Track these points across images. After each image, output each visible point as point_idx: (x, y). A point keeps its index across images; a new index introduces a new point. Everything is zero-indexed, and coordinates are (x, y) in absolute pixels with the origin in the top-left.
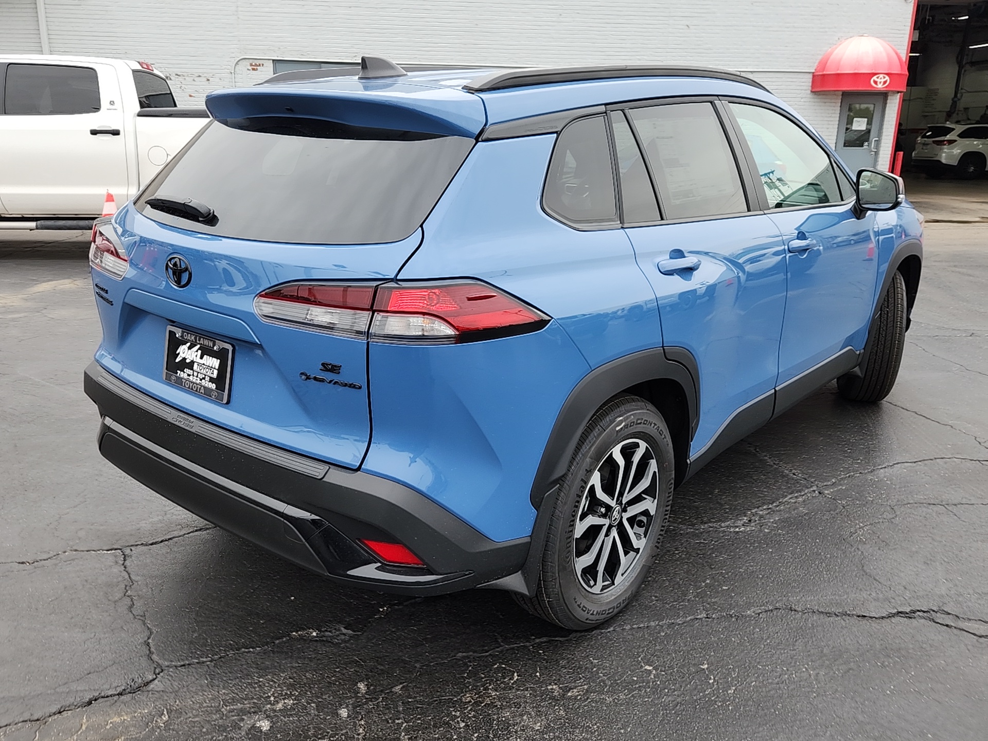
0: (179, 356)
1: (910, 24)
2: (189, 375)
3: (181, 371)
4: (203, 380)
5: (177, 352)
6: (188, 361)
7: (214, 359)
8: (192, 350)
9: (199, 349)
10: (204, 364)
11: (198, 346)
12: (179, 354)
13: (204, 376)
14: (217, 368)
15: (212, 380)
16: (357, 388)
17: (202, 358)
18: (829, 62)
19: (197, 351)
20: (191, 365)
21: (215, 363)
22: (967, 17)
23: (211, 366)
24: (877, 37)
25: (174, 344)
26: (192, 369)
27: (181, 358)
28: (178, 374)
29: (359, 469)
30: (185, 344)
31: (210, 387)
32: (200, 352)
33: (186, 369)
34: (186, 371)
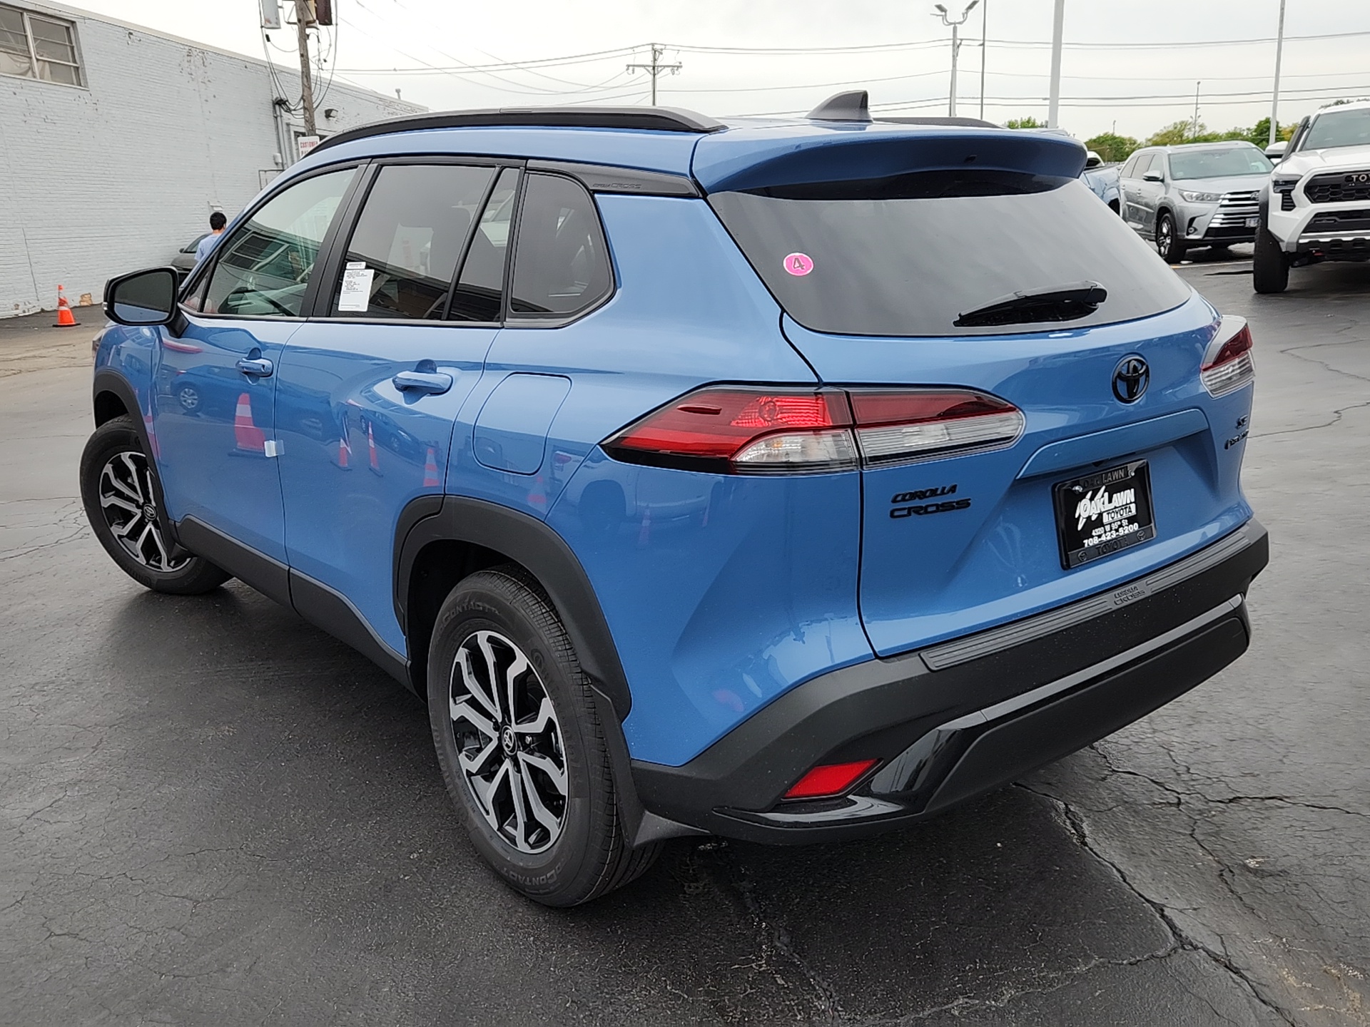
0: (1081, 519)
2: (1100, 536)
3: (1088, 539)
4: (1121, 529)
5: (1077, 516)
6: (1094, 518)
7: (1126, 492)
8: (1095, 499)
10: (1116, 508)
11: (1104, 488)
12: (1080, 516)
13: (1119, 523)
14: (1133, 500)
15: (1131, 520)
17: (1110, 501)
19: (1103, 496)
20: (1099, 522)
21: (1129, 495)
23: (1125, 503)
25: (1069, 507)
26: (1103, 525)
27: (1085, 520)
28: (1086, 545)
30: (1084, 498)
31: (1131, 531)
32: (1106, 495)
33: (1094, 531)
34: (1094, 534)
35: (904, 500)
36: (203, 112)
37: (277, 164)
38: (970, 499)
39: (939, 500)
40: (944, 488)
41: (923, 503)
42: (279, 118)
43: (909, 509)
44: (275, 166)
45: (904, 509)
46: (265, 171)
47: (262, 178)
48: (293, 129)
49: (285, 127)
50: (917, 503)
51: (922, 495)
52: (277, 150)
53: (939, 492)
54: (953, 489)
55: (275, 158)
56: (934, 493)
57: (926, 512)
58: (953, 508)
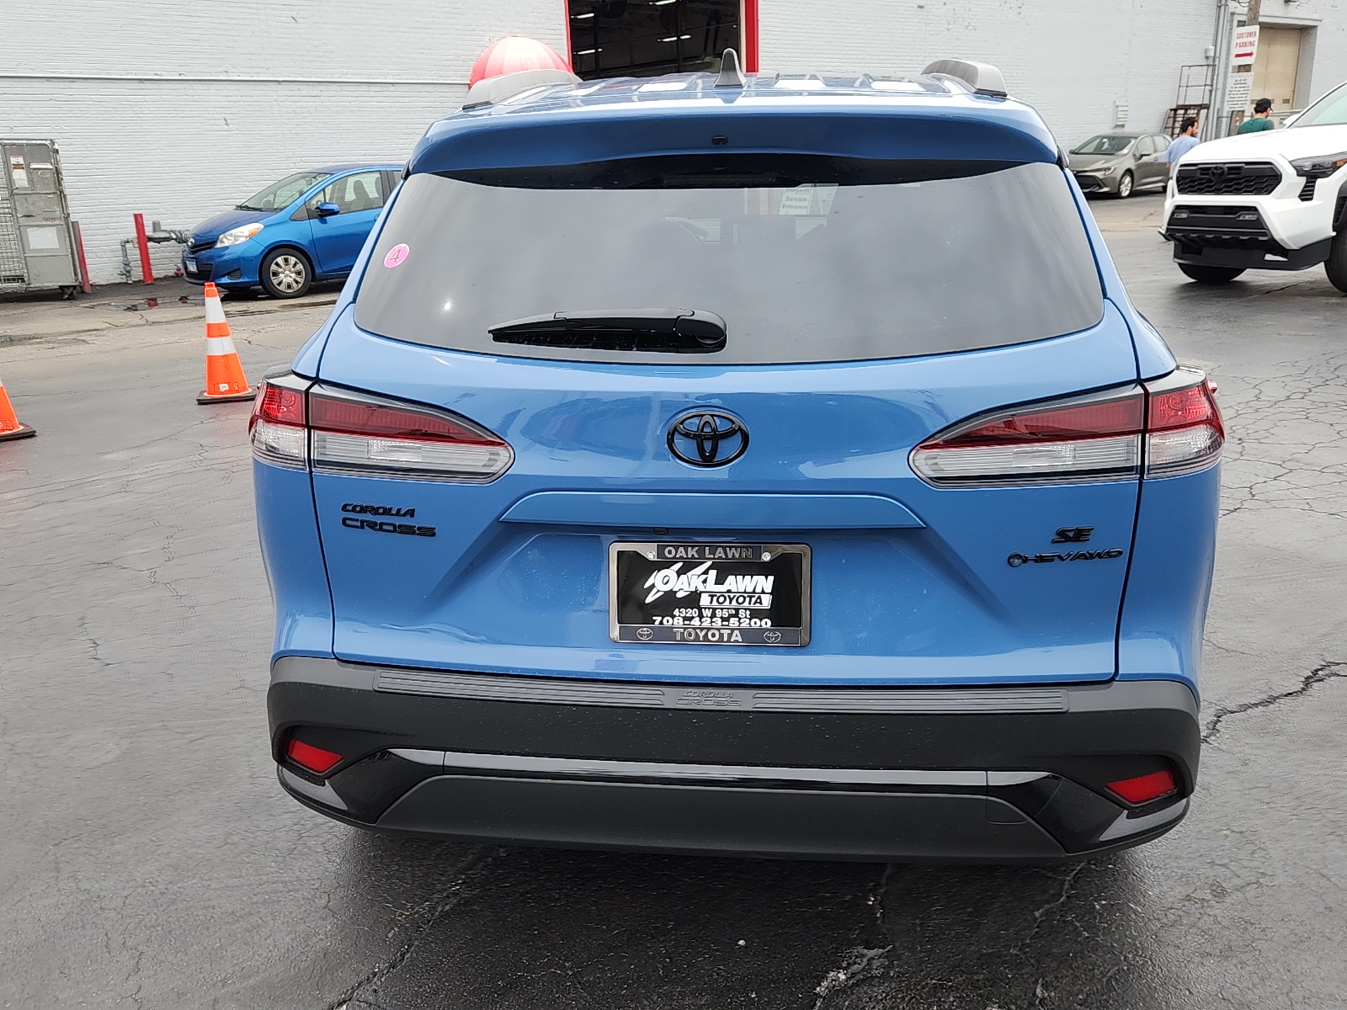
0: (655, 590)
1: (565, 23)
2: (689, 619)
3: (664, 616)
4: (734, 620)
5: (647, 585)
6: (680, 595)
7: (755, 577)
8: (691, 573)
9: (710, 568)
10: (729, 592)
11: (709, 563)
12: (653, 586)
13: (732, 612)
14: (769, 590)
15: (758, 614)
16: (1114, 556)
17: (720, 581)
18: (487, 70)
19: (706, 572)
20: (690, 601)
21: (766, 583)
22: (592, 15)
23: (750, 590)
24: (533, 38)
25: (634, 569)
26: (695, 607)
27: (661, 594)
28: (657, 623)
29: (1112, 679)
30: (666, 567)
31: (757, 626)
32: (713, 573)
33: (677, 610)
34: (676, 612)
35: (354, 510)
36: (1133, 7)
37: (1207, 58)
38: (434, 528)
39: (398, 521)
40: (399, 510)
41: (379, 519)
42: (1223, 8)
43: (362, 522)
44: (1204, 59)
45: (357, 520)
46: (1190, 66)
47: (1183, 73)
48: (1237, 18)
49: (1228, 17)
50: (369, 517)
51: (375, 511)
52: (1211, 42)
53: (394, 512)
54: (411, 513)
55: (1206, 51)
56: (387, 512)
57: (381, 529)
58: (414, 533)
